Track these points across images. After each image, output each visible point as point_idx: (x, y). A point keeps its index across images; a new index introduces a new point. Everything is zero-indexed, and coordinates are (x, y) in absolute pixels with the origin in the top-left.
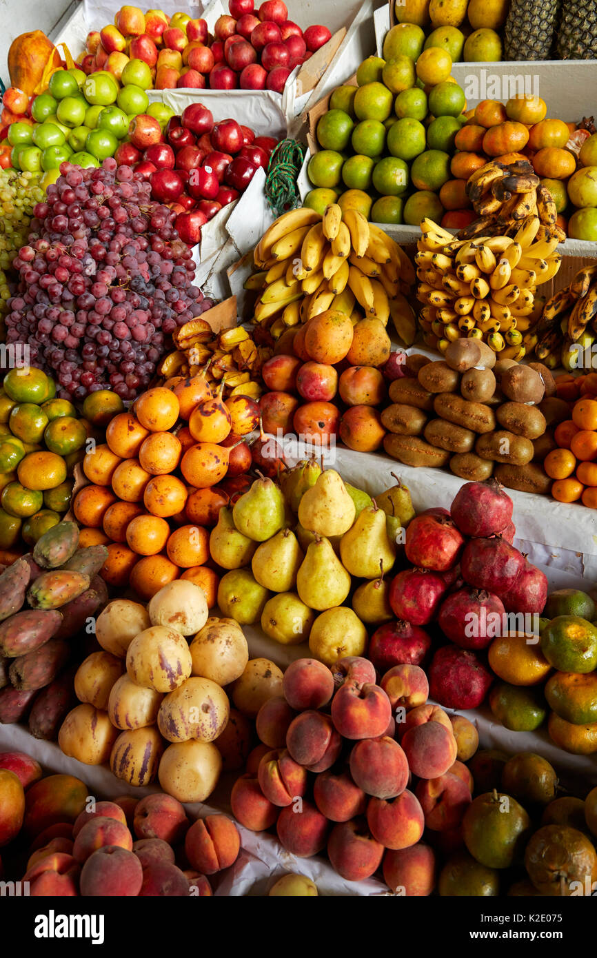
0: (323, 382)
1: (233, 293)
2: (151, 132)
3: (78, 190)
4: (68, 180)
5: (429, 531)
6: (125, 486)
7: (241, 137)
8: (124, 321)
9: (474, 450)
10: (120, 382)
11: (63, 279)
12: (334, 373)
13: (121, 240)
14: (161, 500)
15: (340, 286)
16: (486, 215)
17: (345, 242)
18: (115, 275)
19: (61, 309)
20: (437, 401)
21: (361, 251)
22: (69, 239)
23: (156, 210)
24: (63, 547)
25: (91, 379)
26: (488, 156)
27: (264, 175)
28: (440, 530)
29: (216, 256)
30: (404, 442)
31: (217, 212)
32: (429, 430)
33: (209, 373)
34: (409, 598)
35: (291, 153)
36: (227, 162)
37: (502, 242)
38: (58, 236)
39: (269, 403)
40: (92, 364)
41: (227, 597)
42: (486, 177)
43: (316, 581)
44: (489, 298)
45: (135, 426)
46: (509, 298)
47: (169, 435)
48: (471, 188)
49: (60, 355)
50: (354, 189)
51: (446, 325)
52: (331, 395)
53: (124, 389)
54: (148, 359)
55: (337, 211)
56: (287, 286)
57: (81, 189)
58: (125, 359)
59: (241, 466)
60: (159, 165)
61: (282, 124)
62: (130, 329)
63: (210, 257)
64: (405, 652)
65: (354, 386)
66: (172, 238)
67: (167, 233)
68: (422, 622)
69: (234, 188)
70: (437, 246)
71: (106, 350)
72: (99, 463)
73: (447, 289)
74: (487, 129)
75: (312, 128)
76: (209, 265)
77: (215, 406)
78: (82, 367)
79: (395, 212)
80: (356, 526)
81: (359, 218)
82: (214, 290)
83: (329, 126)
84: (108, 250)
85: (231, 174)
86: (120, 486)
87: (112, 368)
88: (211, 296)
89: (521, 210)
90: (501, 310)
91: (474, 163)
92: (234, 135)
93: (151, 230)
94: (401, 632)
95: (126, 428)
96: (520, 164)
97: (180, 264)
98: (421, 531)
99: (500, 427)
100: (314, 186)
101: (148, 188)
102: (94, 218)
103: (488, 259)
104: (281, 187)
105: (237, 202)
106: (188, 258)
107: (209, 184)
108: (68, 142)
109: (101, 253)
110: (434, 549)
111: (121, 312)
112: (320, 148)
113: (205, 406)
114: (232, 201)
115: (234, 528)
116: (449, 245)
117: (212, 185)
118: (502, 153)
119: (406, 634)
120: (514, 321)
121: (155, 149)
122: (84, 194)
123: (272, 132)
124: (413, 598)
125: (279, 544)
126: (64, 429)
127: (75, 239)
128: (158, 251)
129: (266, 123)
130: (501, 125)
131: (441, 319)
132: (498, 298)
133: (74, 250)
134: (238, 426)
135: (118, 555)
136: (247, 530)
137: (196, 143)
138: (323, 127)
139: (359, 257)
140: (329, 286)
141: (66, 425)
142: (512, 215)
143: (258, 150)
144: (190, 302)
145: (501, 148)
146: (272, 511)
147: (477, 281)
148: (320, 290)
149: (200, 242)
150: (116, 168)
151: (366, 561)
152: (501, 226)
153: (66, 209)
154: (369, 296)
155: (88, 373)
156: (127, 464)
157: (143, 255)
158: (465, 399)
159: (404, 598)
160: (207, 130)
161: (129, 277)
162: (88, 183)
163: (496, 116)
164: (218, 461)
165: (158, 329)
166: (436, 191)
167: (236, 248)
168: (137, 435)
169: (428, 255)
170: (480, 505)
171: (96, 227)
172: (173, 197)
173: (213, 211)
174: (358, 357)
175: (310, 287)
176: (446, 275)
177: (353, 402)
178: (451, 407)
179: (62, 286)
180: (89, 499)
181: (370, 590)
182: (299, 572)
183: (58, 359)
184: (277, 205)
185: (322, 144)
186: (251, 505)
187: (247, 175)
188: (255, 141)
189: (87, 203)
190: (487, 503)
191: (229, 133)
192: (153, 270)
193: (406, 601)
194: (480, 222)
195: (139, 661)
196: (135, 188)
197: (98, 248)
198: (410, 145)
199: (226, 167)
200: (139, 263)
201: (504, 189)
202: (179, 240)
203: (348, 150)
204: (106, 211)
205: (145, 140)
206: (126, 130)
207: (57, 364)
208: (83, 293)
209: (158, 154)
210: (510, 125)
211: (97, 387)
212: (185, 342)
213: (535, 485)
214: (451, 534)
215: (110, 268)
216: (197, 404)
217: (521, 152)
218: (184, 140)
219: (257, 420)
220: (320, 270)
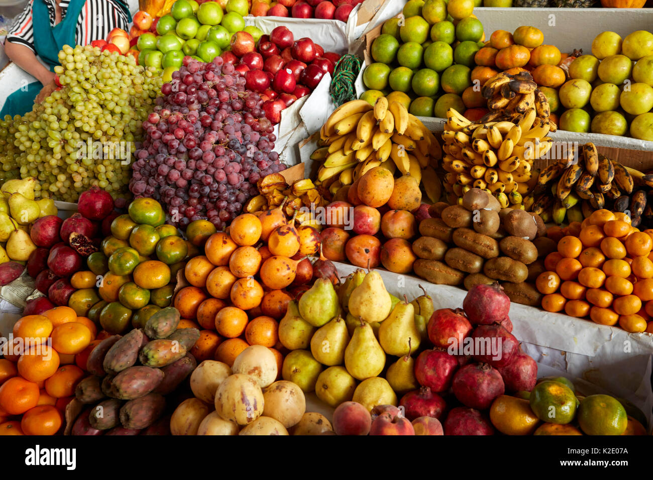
0: (370, 220)
1: (302, 161)
2: (247, 44)
3: (195, 76)
4: (189, 68)
5: (446, 317)
6: (217, 285)
7: (314, 51)
8: (223, 169)
9: (482, 271)
10: (214, 216)
11: (180, 137)
12: (378, 214)
13: (223, 114)
14: (244, 295)
15: (384, 156)
16: (496, 110)
17: (390, 123)
18: (217, 138)
19: (176, 159)
20: (456, 233)
21: (402, 131)
22: (186, 110)
23: (250, 95)
24: (168, 323)
25: (193, 212)
26: (498, 68)
27: (330, 78)
28: (455, 317)
29: (291, 134)
30: (429, 265)
31: (293, 102)
32: (449, 255)
33: (284, 211)
34: (430, 368)
35: (351, 64)
36: (303, 68)
37: (507, 125)
38: (177, 108)
39: (328, 235)
40: (195, 201)
41: (290, 368)
42: (497, 83)
43: (360, 354)
44: (497, 167)
45: (228, 240)
46: (512, 166)
47: (253, 249)
48: (486, 90)
49: (172, 192)
50: (397, 91)
51: (464, 186)
52: (375, 230)
53: (218, 220)
54: (237, 200)
55: (385, 101)
56: (345, 155)
57: (198, 75)
58: (220, 199)
59: (305, 276)
60: (252, 68)
61: (345, 45)
62: (227, 175)
63: (286, 135)
64: (426, 408)
65: (393, 223)
66: (260, 116)
67: (257, 112)
68: (440, 387)
69: (307, 87)
70: (458, 127)
71: (207, 190)
72: (199, 268)
73: (465, 159)
74: (499, 50)
75: (368, 46)
76: (285, 140)
77: (289, 229)
78: (187, 203)
79: (428, 109)
80: (391, 315)
81: (401, 107)
82: (287, 157)
83: (381, 45)
84: (214, 120)
85: (305, 76)
86: (213, 285)
87: (210, 205)
88: (285, 163)
89: (522, 105)
90: (506, 175)
91: (488, 74)
92: (309, 49)
93: (245, 109)
94: (423, 394)
95: (221, 242)
96: (522, 74)
97: (265, 135)
98: (440, 318)
99: (502, 253)
100: (367, 88)
101: (243, 81)
102: (205, 96)
103: (497, 136)
104: (343, 87)
105: (309, 96)
106: (271, 132)
107: (288, 82)
108: (182, 50)
109: (208, 121)
110: (450, 330)
111: (222, 162)
112: (373, 61)
113: (281, 229)
114: (305, 95)
115: (299, 316)
116: (468, 127)
117: (291, 82)
118: (509, 67)
119: (427, 396)
120: (515, 184)
121: (249, 57)
122: (199, 79)
123: (336, 50)
124: (433, 367)
125: (333, 327)
126: (172, 244)
127: (190, 111)
128: (250, 124)
129: (332, 43)
130: (510, 47)
131: (460, 181)
132: (504, 167)
133: (189, 117)
134: (304, 247)
135: (207, 338)
136: (309, 315)
137: (280, 54)
138: (377, 46)
139: (400, 135)
140: (377, 156)
141: (173, 241)
142: (516, 109)
143: (327, 61)
144: (270, 163)
145: (509, 63)
146: (329, 302)
147: (487, 151)
148: (369, 159)
149: (279, 122)
150: (222, 65)
151: (398, 340)
152: (507, 117)
153: (186, 88)
154: (406, 164)
155: (191, 208)
156: (219, 269)
157: (239, 126)
158: (476, 232)
159: (426, 367)
160: (288, 45)
161: (228, 140)
162: (202, 72)
163: (506, 41)
164: (289, 269)
165: (246, 180)
166: (460, 94)
167: (306, 129)
168: (229, 248)
169: (452, 133)
170: (485, 299)
171: (205, 104)
172: (261, 90)
173: (290, 101)
174: (397, 203)
175: (362, 156)
176: (465, 147)
177: (391, 235)
178: (466, 237)
179: (178, 141)
180: (187, 295)
181: (400, 363)
182: (347, 349)
183: (170, 195)
184: (338, 101)
185: (375, 58)
186: (313, 297)
187: (317, 77)
188: (323, 55)
189: (201, 86)
190: (490, 297)
191: (305, 47)
192: (245, 137)
193: (428, 370)
194: (492, 114)
195: (226, 396)
196: (234, 80)
197: (207, 118)
198: (440, 60)
199: (302, 71)
200: (236, 131)
201: (510, 90)
202: (264, 118)
203: (394, 63)
204: (214, 93)
205: (242, 50)
206: (228, 42)
207: (169, 199)
208: (194, 147)
209: (252, 60)
210: (516, 48)
211: (197, 217)
212: (266, 188)
213: (529, 298)
214: (463, 321)
215: (214, 132)
216: (275, 228)
217: (524, 67)
218: (271, 51)
219: (319, 244)
220: (370, 145)
